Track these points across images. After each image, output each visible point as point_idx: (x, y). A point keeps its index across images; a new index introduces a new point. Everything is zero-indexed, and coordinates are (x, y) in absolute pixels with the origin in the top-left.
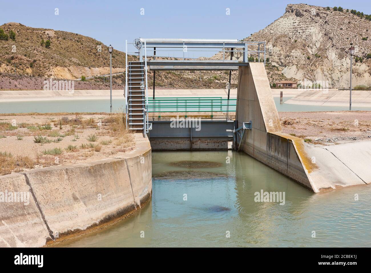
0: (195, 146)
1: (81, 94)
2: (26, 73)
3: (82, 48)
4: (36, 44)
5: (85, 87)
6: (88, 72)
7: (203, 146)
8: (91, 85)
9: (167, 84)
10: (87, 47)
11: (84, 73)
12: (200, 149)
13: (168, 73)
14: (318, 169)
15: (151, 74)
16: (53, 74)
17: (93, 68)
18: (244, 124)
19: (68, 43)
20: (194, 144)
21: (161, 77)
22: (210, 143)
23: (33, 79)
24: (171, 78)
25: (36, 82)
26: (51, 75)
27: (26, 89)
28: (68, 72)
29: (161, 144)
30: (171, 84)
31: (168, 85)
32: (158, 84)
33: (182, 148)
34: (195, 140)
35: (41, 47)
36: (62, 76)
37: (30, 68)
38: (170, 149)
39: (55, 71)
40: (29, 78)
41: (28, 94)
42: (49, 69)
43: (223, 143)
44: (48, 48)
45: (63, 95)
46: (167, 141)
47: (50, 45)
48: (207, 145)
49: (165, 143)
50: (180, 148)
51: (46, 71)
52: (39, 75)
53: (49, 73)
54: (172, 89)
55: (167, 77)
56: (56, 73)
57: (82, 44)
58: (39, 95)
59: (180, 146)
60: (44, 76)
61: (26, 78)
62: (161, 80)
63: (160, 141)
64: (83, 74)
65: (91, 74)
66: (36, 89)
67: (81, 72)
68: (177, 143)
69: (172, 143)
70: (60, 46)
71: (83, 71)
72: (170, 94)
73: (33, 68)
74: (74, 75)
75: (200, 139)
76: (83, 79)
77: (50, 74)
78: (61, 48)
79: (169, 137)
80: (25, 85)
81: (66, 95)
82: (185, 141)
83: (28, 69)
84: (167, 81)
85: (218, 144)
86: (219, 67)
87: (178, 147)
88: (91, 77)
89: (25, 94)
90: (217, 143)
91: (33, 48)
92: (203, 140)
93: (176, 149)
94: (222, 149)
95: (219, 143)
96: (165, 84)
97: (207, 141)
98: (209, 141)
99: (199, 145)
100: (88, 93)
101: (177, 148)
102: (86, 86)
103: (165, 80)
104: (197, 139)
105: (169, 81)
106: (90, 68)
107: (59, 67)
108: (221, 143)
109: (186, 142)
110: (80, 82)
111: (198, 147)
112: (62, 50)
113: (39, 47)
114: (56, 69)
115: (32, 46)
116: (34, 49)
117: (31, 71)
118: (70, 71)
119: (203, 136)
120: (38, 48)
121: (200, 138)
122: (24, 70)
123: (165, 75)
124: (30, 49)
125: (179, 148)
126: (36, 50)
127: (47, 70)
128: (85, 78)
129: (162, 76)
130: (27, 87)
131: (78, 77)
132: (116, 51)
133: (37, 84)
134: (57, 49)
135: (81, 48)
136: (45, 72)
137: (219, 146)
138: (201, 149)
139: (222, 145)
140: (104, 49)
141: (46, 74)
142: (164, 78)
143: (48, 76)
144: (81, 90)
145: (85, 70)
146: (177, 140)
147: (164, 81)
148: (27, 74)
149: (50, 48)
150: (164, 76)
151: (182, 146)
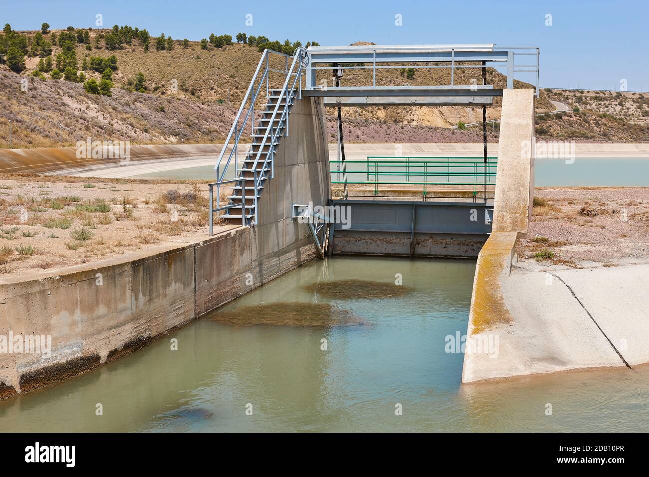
0: (420, 250)
1: (455, 149)
2: (376, 117)
3: (463, 78)
4: (394, 73)
5: (462, 139)
6: (470, 115)
7: (437, 250)
8: (472, 135)
9: (598, 134)
10: (472, 76)
11: (464, 116)
12: (430, 255)
13: (601, 117)
14: (508, 323)
15: (571, 119)
16: (415, 119)
17: (478, 109)
18: (486, 212)
19: (442, 71)
20: (420, 245)
21: (589, 123)
22: (450, 244)
23: (384, 126)
24: (605, 125)
25: (388, 131)
26: (413, 120)
27: (372, 141)
28: (439, 115)
29: (358, 244)
30: (604, 135)
31: (599, 136)
32: (583, 134)
33: (396, 253)
34: (422, 238)
35: (401, 78)
36: (429, 122)
37: (383, 110)
38: (374, 253)
39: (419, 114)
40: (378, 126)
41: (374, 150)
42: (410, 110)
43: (475, 246)
44: (411, 80)
45: (426, 151)
46: (370, 239)
47: (414, 75)
48: (446, 249)
49: (367, 242)
50: (394, 252)
51: (406, 114)
52: (395, 121)
53: (410, 118)
54: (604, 143)
55: (598, 123)
56: (420, 117)
57: (464, 73)
58: (390, 151)
59: (394, 249)
60: (402, 121)
61: (373, 125)
62: (589, 128)
63: (357, 237)
64: (463, 119)
65: (475, 118)
66: (386, 142)
67: (459, 116)
68: (388, 242)
69: (379, 242)
70: (429, 76)
71: (462, 114)
72: (600, 151)
73: (387, 110)
74: (448, 120)
75: (431, 237)
76: (461, 126)
77: (412, 118)
78: (431, 79)
79: (373, 230)
80: (372, 135)
81: (432, 150)
82: (404, 239)
83: (379, 111)
84: (598, 130)
85: (466, 248)
86: (454, 99)
87: (390, 250)
88: (475, 123)
89: (369, 149)
90: (464, 245)
91: (389, 79)
92: (439, 238)
93: (385, 254)
94: (472, 257)
95: (468, 245)
96: (595, 134)
97: (444, 242)
98: (448, 241)
99: (428, 247)
100: (465, 149)
101: (388, 252)
102: (464, 137)
103: (595, 128)
104: (427, 238)
105: (602, 129)
106: (473, 110)
107: (425, 108)
108: (473, 246)
109: (406, 241)
110: (455, 131)
111: (428, 253)
112: (432, 81)
113: (397, 78)
114: (421, 111)
115: (388, 77)
116: (391, 82)
117: (385, 114)
118: (442, 114)
119: (439, 231)
120: (396, 80)
121: (431, 235)
122: (374, 112)
123: (595, 120)
124: (385, 82)
125: (391, 252)
126: (392, 82)
127: (407, 112)
128: (464, 124)
129: (591, 122)
130: (374, 138)
131: (455, 123)
132: (518, 82)
133: (389, 134)
134: (424, 81)
135: (461, 78)
136: (405, 116)
137: (467, 251)
138: (432, 255)
139: (473, 250)
140: (497, 80)
141: (406, 118)
142: (593, 125)
143: (409, 122)
144: (454, 143)
145: (465, 113)
146: (388, 237)
147: (593, 129)
148: (378, 119)
149: (414, 79)
150: (595, 122)
151: (397, 248)
